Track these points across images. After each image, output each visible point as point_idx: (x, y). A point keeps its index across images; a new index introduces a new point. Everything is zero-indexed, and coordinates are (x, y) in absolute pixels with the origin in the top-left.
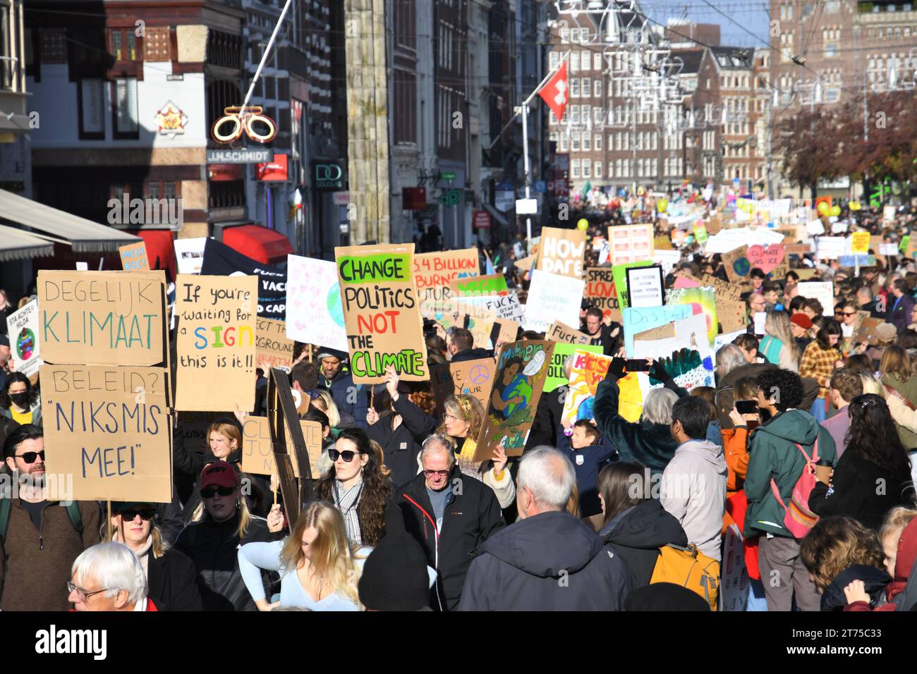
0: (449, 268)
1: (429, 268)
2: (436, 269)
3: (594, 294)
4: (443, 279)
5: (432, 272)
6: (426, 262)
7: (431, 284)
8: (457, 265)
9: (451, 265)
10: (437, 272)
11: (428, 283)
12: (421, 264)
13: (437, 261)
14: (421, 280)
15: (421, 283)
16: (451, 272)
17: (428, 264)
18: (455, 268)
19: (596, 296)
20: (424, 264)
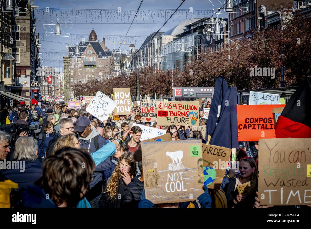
0: (186, 109)
1: (176, 108)
2: (179, 109)
3: (144, 112)
4: (182, 113)
5: (178, 110)
6: (175, 105)
7: (177, 115)
8: (189, 108)
9: (186, 108)
10: (180, 110)
11: (176, 115)
12: (172, 106)
13: (180, 105)
14: (172, 113)
15: (172, 115)
16: (186, 111)
17: (176, 106)
18: (188, 109)
19: (145, 113)
20: (174, 106)
